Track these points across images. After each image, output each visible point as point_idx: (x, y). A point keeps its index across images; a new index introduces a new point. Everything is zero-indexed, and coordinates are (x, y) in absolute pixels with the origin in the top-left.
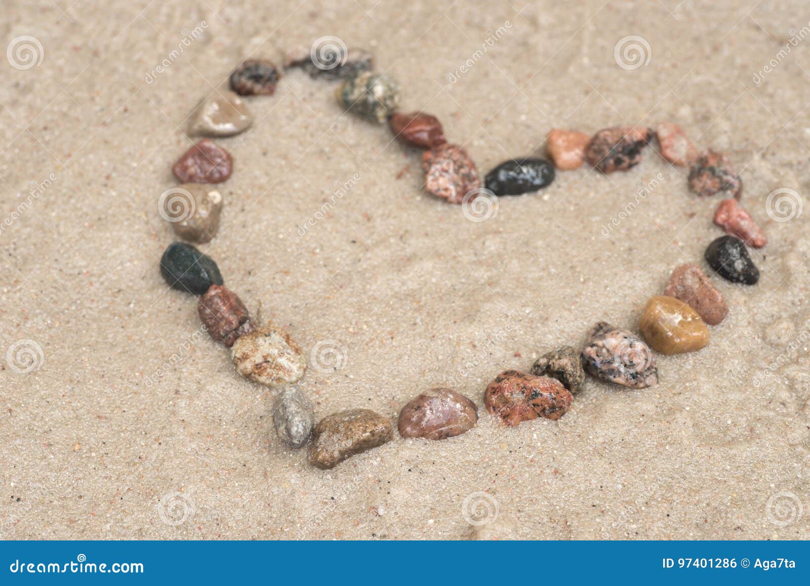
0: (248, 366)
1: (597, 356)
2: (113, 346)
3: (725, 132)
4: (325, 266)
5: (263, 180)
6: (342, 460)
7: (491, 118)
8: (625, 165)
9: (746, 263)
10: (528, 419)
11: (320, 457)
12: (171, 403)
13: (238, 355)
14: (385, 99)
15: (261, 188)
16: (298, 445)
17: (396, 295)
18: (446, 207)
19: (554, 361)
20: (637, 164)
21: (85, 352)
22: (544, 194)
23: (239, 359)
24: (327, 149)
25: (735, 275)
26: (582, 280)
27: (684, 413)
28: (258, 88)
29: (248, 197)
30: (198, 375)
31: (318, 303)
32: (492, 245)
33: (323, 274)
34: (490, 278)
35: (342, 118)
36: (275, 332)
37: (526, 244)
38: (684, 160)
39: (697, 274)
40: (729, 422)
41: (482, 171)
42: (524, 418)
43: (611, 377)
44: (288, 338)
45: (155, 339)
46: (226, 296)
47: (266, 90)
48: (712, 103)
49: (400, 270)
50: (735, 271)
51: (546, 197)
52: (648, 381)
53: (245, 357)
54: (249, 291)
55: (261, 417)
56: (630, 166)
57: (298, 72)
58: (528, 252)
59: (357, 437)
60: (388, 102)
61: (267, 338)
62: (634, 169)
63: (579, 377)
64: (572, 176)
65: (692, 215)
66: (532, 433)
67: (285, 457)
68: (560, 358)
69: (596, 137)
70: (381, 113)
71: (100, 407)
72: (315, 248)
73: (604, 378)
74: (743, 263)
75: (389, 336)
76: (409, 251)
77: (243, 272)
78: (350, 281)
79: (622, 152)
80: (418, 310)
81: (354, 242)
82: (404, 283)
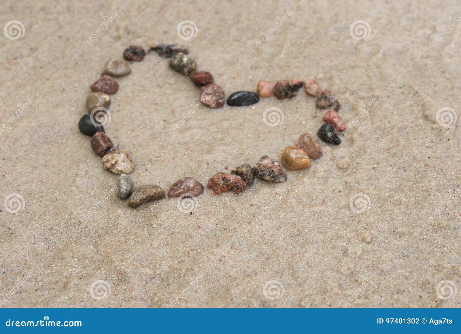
0: (108, 165)
1: (259, 168)
2: (53, 155)
3: (337, 84)
4: (150, 129)
5: (130, 95)
6: (141, 204)
7: (236, 76)
8: (289, 96)
9: (333, 134)
10: (225, 192)
11: (131, 201)
12: (73, 178)
13: (105, 161)
14: (188, 64)
15: (129, 97)
16: (123, 198)
17: (179, 143)
18: (209, 109)
19: (239, 169)
20: (295, 96)
21: (40, 156)
22: (252, 106)
23: (105, 162)
24: (161, 84)
25: (328, 140)
26: (261, 139)
27: (294, 193)
28: (135, 57)
29: (122, 100)
30: (87, 169)
31: (145, 144)
32: (225, 124)
33: (149, 133)
34: (222, 137)
35: (171, 73)
36: (122, 152)
37: (240, 125)
38: (315, 94)
39: (309, 137)
40: (314, 197)
41: (227, 96)
42: (223, 191)
43: (264, 177)
44: (127, 156)
45: (72, 153)
46: (103, 137)
47: (138, 59)
48: (334, 73)
49: (182, 133)
50: (328, 137)
51: (253, 107)
52: (281, 180)
53: (108, 161)
54: (115, 137)
55: (111, 187)
56: (292, 96)
57: (153, 52)
58: (240, 128)
59: (147, 194)
60: (189, 65)
61: (118, 154)
62: (294, 98)
63: (249, 176)
64: (266, 100)
65: (315, 117)
66: (226, 198)
67: (118, 203)
68: (242, 168)
69: (278, 83)
70: (186, 70)
71: (43, 178)
72: (147, 122)
73: (261, 178)
74: (332, 135)
75: (172, 158)
76: (188, 126)
77: (114, 130)
78: (160, 136)
79: (288, 89)
80: (187, 149)
81: (165, 121)
82: (184, 138)
